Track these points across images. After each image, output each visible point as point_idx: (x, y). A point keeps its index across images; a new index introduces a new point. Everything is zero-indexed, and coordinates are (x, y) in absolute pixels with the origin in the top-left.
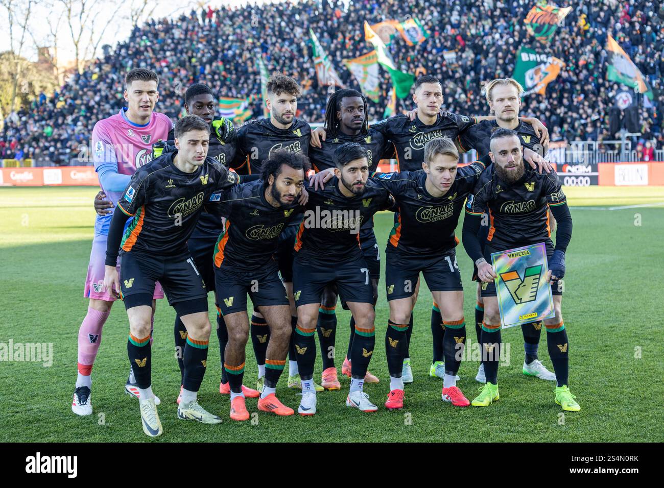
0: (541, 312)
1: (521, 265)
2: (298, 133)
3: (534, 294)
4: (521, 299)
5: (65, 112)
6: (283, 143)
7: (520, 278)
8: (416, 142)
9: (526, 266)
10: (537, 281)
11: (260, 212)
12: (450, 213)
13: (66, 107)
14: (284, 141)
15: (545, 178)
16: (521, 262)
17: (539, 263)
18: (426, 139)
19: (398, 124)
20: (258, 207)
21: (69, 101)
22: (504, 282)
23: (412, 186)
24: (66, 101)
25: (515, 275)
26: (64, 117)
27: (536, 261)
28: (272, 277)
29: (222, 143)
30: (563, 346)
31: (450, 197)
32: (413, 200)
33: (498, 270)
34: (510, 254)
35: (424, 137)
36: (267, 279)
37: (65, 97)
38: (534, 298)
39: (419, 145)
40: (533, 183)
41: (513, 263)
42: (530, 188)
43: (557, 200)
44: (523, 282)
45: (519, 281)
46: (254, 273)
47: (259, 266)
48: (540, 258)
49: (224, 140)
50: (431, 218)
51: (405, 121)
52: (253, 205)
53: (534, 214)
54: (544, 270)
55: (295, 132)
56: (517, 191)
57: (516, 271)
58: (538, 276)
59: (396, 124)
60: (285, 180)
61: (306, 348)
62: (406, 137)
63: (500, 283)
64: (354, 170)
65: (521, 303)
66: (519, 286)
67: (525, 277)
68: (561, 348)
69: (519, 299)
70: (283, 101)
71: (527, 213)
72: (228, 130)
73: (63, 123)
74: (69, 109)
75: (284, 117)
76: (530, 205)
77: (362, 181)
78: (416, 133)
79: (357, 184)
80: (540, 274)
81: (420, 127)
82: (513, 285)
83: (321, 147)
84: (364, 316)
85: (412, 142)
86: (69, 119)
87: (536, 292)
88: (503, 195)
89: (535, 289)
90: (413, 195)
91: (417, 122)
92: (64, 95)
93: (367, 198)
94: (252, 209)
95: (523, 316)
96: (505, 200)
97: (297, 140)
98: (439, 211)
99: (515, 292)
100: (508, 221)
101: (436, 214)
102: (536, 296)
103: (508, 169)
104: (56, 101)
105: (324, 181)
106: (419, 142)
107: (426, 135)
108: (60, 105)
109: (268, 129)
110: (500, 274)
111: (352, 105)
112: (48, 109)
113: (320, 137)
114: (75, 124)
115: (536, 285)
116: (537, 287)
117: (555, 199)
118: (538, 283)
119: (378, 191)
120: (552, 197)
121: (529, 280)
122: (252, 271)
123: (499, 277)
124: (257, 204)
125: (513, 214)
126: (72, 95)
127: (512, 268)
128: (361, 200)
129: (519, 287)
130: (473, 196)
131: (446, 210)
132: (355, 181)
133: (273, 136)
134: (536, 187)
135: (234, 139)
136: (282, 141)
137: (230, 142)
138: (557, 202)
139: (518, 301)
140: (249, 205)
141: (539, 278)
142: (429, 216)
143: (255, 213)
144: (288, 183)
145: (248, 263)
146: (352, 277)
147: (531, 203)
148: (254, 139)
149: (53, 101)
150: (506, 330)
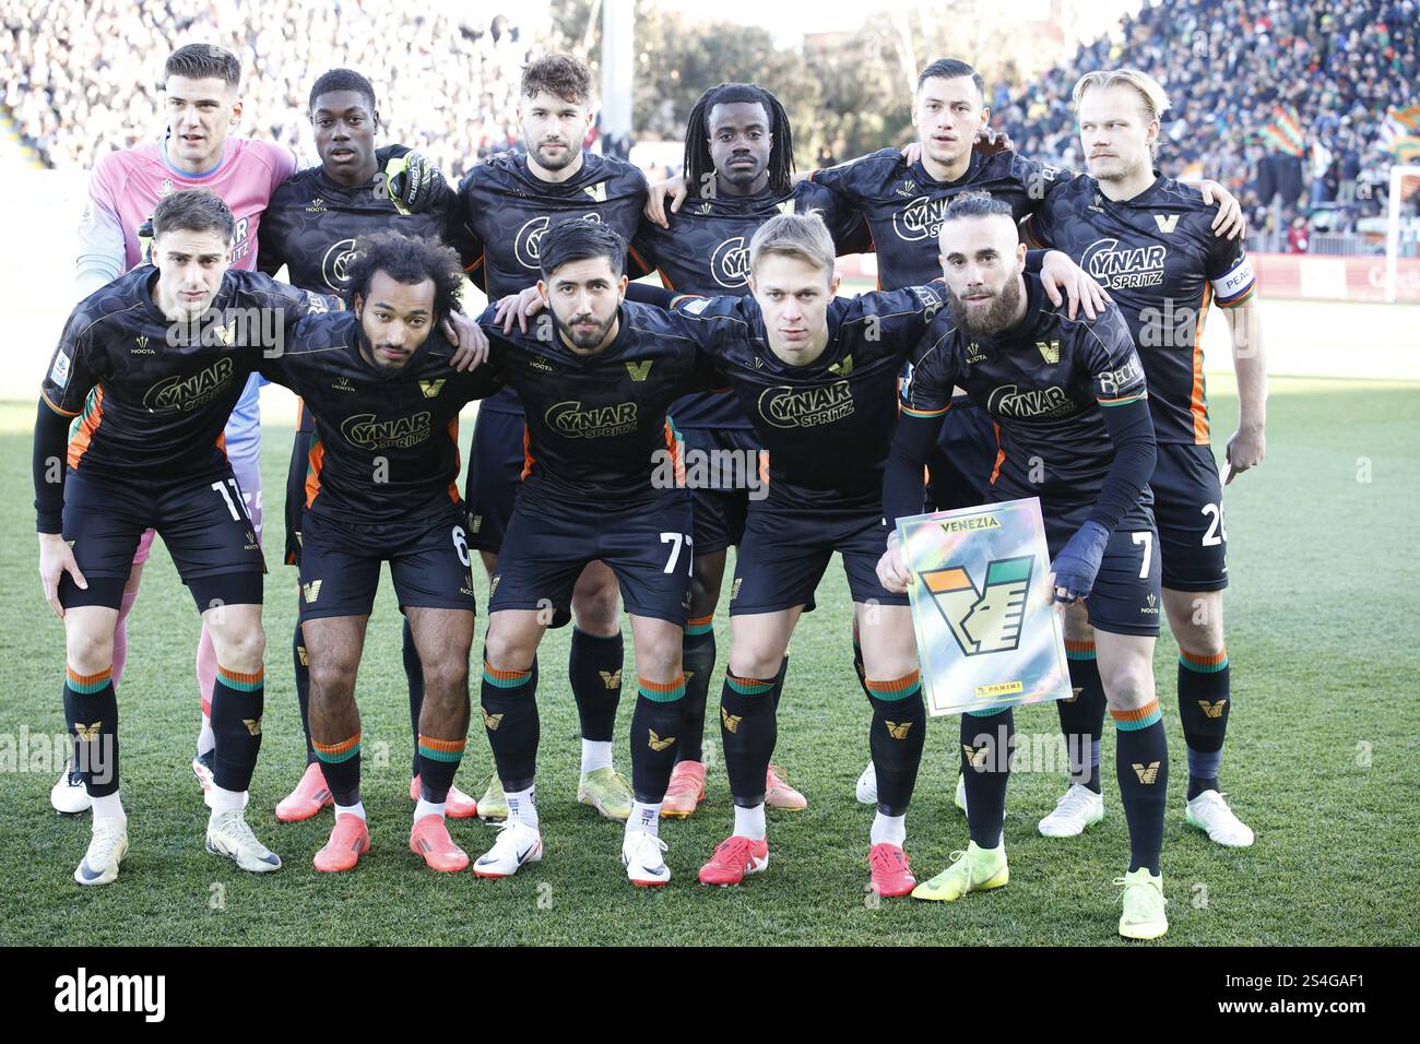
0: (1034, 681)
1: (977, 553)
2: (599, 194)
3: (1014, 632)
4: (978, 643)
5: (1045, 126)
6: (555, 215)
7: (973, 587)
8: (909, 222)
9: (989, 556)
10: (1020, 597)
11: (352, 382)
12: (844, 406)
13: (1048, 115)
14: (556, 211)
15: (1081, 331)
16: (976, 545)
17: (1023, 551)
18: (933, 216)
19: (876, 173)
20: (347, 372)
21: (1056, 104)
22: (933, 594)
23: (739, 332)
24: (1048, 103)
25: (958, 578)
26: (1040, 136)
27: (1015, 546)
28: (433, 540)
29: (405, 212)
30: (1146, 767)
31: (834, 368)
32: (745, 371)
33: (916, 562)
34: (945, 522)
35: (930, 209)
36: (424, 541)
37: (1048, 96)
38: (1012, 643)
39: (915, 228)
40: (1055, 344)
41: (956, 546)
42: (1050, 355)
43: (1115, 391)
44: (982, 598)
45: (972, 597)
46: (390, 527)
47: (403, 511)
48: (1026, 537)
49: (406, 205)
50: (798, 418)
51: (892, 165)
52: (334, 368)
53: (1076, 422)
54: (1040, 570)
55: (589, 190)
56: (1018, 362)
57: (962, 567)
58: (1022, 586)
59: (870, 173)
60: (378, 309)
61: (500, 716)
62: (887, 208)
63: (921, 595)
64: (569, 286)
65: (978, 652)
66: (972, 607)
67: (987, 585)
68: (1140, 773)
69: (972, 642)
70: (542, 113)
71: (1055, 419)
72: (415, 183)
73: (1036, 151)
74: (1052, 121)
75: (543, 151)
76: (1054, 400)
77: (593, 316)
78: (912, 199)
79: (578, 322)
80: (1028, 580)
81: (925, 186)
82: (957, 604)
83: (667, 226)
84: (649, 651)
85: (900, 221)
86: (1051, 141)
87: (1020, 626)
88: (984, 369)
89: (1016, 620)
90: (744, 357)
91: (918, 172)
92: (1045, 90)
93: (638, 360)
94: (335, 377)
95: (986, 689)
96: (994, 382)
97: (592, 210)
98: (813, 402)
99: (962, 624)
100: (1021, 436)
101: (808, 406)
102: (1017, 637)
103: (971, 304)
104: (1029, 103)
105: (529, 312)
106: (917, 223)
107: (935, 207)
108: (1037, 110)
109: (519, 180)
110: (921, 574)
111: (729, 125)
112: (1010, 121)
113: (668, 199)
114: (1061, 154)
115: (1018, 609)
116: (1022, 614)
117: (1110, 387)
118: (1024, 603)
119: (667, 342)
120: (1103, 382)
121: (998, 595)
122: (385, 521)
123: (918, 582)
124: (344, 365)
125: (1020, 418)
126: (1063, 92)
127: (952, 560)
128: (622, 363)
129: (972, 611)
130: (911, 367)
131: (832, 399)
132: (575, 316)
133: (527, 198)
134: (1062, 352)
135: (436, 204)
136: (549, 211)
137: (425, 211)
138: (1113, 397)
139: (971, 648)
140: (325, 367)
141: (1026, 592)
142: (791, 413)
143: (343, 386)
144: (383, 316)
145: (374, 502)
146: (638, 552)
147: (1055, 395)
148: (486, 204)
149: (1022, 105)
150: (938, 720)
